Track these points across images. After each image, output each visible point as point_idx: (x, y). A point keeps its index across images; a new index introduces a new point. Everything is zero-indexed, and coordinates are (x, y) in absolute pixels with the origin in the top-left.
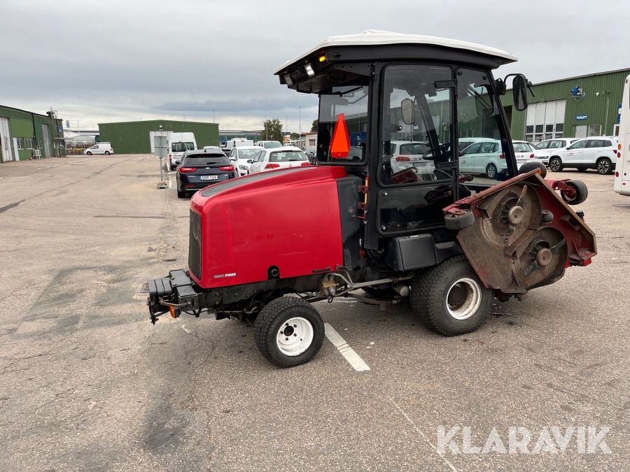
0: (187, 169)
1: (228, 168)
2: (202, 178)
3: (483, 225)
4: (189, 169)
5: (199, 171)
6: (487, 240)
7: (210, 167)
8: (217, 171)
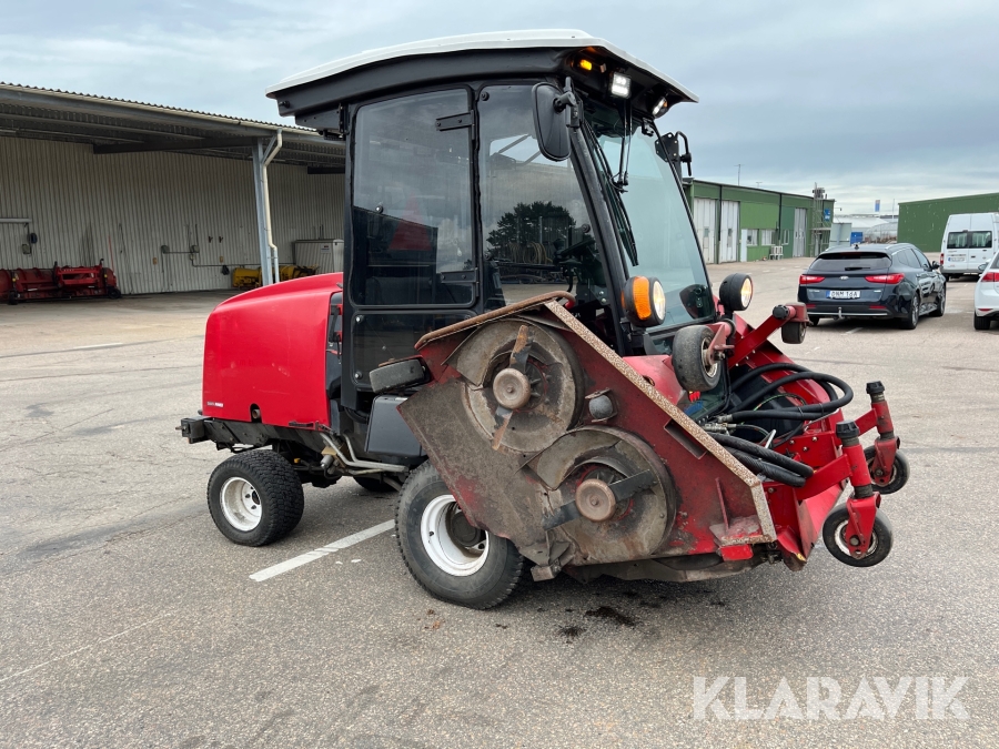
0: (809, 278)
1: (884, 278)
2: (832, 294)
3: (468, 398)
4: (813, 278)
5: (827, 282)
6: (479, 430)
7: (850, 276)
8: (862, 282)
